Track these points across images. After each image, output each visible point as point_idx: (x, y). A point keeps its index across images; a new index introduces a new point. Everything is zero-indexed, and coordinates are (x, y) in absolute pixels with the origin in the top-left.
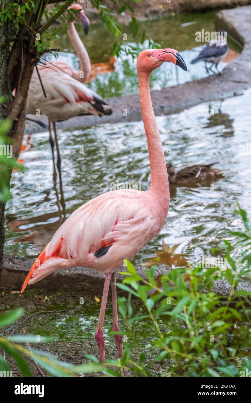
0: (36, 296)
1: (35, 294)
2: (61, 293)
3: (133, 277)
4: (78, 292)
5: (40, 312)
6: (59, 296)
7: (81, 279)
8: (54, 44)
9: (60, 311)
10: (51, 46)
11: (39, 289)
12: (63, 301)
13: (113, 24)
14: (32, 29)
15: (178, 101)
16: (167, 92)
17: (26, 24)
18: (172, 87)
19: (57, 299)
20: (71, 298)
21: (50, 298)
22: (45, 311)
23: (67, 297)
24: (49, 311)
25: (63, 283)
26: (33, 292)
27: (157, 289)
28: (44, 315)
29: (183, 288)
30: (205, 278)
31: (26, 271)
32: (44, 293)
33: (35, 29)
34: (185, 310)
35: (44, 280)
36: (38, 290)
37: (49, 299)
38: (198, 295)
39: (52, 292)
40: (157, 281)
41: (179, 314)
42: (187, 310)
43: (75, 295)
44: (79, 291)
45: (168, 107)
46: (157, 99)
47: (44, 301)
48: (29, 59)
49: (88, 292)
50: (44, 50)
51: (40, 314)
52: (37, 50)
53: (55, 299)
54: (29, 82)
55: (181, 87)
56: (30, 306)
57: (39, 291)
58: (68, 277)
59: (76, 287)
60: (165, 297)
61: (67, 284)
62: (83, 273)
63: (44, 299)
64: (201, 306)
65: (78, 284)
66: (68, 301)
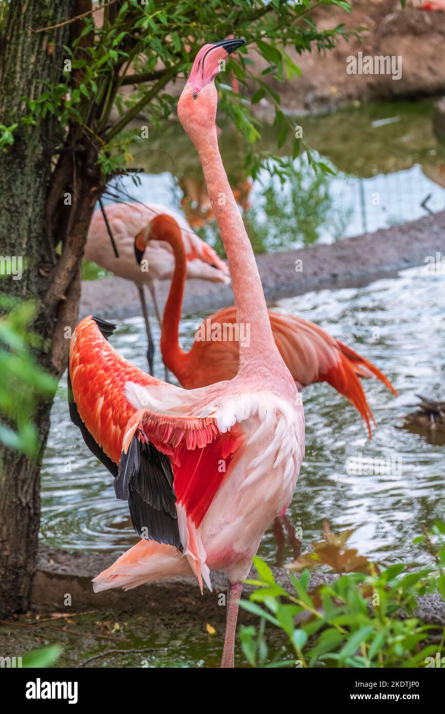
0: (97, 623)
1: (95, 619)
2: (144, 617)
3: (270, 588)
4: (175, 615)
5: (105, 652)
6: (141, 623)
7: (181, 591)
8: (132, 159)
9: (142, 650)
10: (127, 163)
11: (103, 609)
12: (147, 631)
13: (245, 119)
14: (92, 131)
15: (363, 264)
16: (342, 248)
17: (81, 123)
18: (353, 239)
19: (137, 629)
20: (162, 626)
21: (124, 625)
22: (114, 650)
23: (156, 625)
24: (121, 651)
25: (149, 598)
26: (92, 616)
27: (313, 611)
28: (113, 658)
29: (360, 609)
30: (401, 592)
31: (80, 576)
32: (113, 617)
33: (99, 131)
34: (363, 650)
35: (113, 593)
36: (102, 611)
37: (122, 628)
38: (389, 623)
39: (127, 615)
40: (313, 597)
41: (352, 657)
42: (367, 650)
43: (170, 622)
44: (178, 614)
45: (345, 274)
46: (324, 261)
47: (113, 631)
48: (87, 187)
49: (194, 616)
50: (115, 170)
51: (105, 655)
52: (102, 170)
53: (134, 627)
54: (87, 228)
55: (369, 238)
56: (87, 640)
57: (104, 614)
58: (157, 587)
59: (171, 606)
60: (326, 627)
61: (155, 600)
62: (184, 582)
63: (113, 628)
64: (394, 644)
65: (176, 601)
66: (157, 632)
